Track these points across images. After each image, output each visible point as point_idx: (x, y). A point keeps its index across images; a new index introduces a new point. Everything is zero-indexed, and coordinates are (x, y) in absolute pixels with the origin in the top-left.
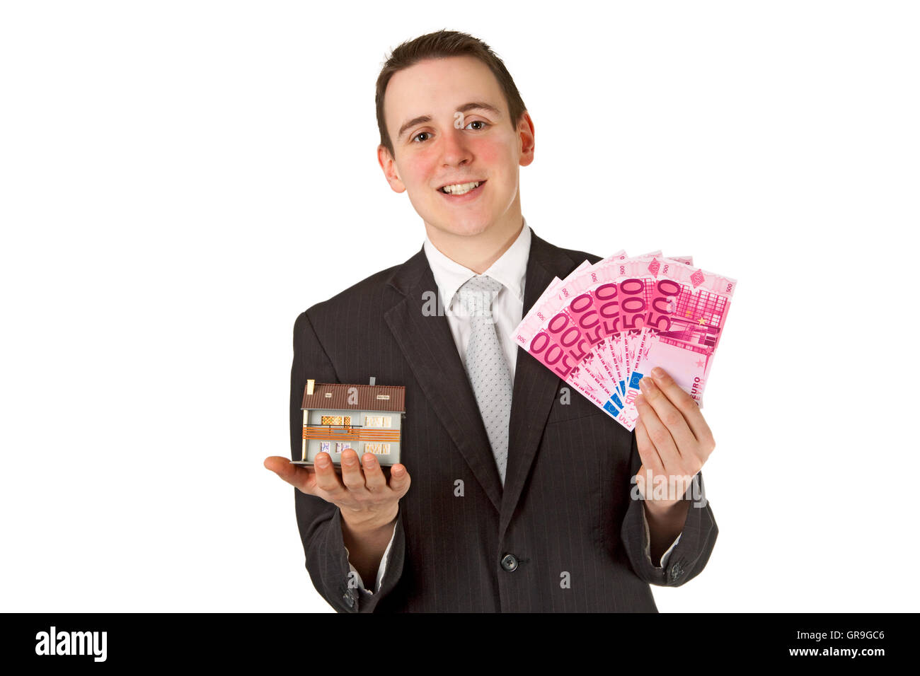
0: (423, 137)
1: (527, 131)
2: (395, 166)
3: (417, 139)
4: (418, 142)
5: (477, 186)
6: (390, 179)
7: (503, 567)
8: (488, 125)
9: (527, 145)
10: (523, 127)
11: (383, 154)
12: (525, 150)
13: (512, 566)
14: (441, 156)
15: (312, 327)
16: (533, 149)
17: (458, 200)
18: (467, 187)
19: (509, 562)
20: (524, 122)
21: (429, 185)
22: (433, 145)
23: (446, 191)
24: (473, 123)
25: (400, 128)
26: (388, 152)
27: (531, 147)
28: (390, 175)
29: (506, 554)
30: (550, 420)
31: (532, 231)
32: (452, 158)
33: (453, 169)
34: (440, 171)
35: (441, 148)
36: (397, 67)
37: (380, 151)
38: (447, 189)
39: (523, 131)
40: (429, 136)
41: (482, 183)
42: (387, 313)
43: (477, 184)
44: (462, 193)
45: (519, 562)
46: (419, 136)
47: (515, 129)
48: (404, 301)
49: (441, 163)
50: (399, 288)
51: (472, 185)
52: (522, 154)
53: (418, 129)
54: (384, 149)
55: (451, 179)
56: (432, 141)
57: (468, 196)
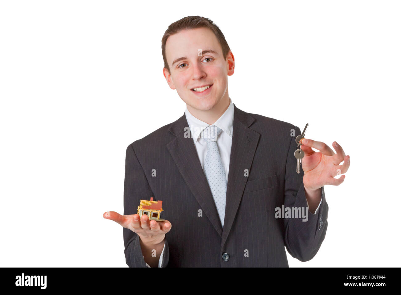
0: (183, 65)
1: (231, 60)
2: (171, 77)
3: (181, 67)
4: (181, 68)
5: (209, 87)
6: (169, 83)
7: (223, 259)
8: (213, 59)
9: (231, 66)
10: (229, 58)
11: (166, 72)
12: (230, 69)
13: (227, 258)
14: (192, 75)
15: (134, 152)
16: (234, 68)
17: (200, 94)
18: (204, 89)
19: (225, 257)
20: (230, 55)
21: (186, 87)
22: (188, 69)
23: (195, 90)
24: (206, 59)
25: (173, 61)
26: (168, 71)
27: (233, 67)
28: (169, 81)
29: (224, 253)
30: (245, 192)
31: (234, 105)
32: (197, 76)
33: (197, 81)
34: (191, 82)
35: (192, 71)
36: (171, 33)
37: (164, 70)
38: (195, 89)
39: (229, 60)
40: (186, 65)
41: (211, 86)
42: (168, 145)
43: (208, 87)
44: (202, 91)
45: (229, 256)
46: (182, 65)
47: (225, 60)
48: (175, 138)
49: (192, 78)
50: (174, 133)
51: (206, 88)
52: (229, 70)
53: (181, 62)
54: (166, 69)
55: (197, 85)
56: (187, 67)
57: (205, 92)
